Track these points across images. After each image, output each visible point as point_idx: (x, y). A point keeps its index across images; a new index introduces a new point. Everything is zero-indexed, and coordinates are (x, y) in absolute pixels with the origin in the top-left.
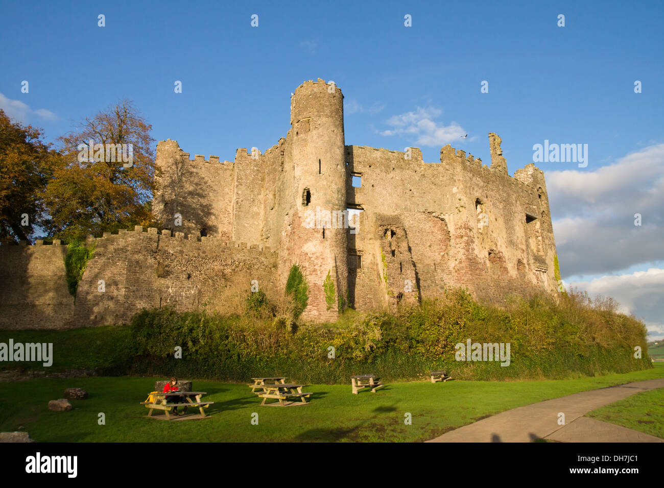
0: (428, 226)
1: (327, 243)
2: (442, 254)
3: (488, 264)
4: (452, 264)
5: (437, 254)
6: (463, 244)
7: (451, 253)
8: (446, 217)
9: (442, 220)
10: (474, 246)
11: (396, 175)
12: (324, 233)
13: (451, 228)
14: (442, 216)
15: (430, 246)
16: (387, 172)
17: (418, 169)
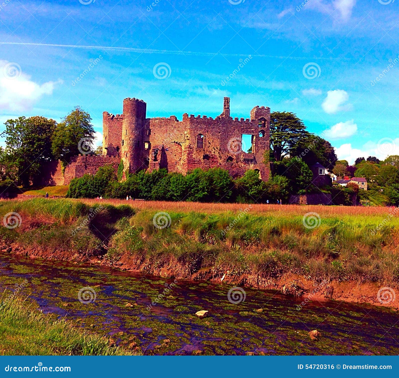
0: (175, 147)
1: (127, 159)
2: (180, 158)
3: (202, 161)
4: (182, 162)
5: (178, 158)
6: (186, 154)
7: (182, 158)
8: (181, 144)
9: (181, 145)
10: (193, 154)
11: (164, 129)
12: (127, 155)
13: (183, 148)
14: (180, 144)
15: (175, 155)
16: (160, 127)
17: (173, 125)
